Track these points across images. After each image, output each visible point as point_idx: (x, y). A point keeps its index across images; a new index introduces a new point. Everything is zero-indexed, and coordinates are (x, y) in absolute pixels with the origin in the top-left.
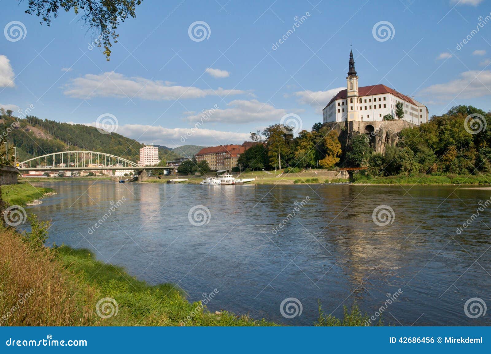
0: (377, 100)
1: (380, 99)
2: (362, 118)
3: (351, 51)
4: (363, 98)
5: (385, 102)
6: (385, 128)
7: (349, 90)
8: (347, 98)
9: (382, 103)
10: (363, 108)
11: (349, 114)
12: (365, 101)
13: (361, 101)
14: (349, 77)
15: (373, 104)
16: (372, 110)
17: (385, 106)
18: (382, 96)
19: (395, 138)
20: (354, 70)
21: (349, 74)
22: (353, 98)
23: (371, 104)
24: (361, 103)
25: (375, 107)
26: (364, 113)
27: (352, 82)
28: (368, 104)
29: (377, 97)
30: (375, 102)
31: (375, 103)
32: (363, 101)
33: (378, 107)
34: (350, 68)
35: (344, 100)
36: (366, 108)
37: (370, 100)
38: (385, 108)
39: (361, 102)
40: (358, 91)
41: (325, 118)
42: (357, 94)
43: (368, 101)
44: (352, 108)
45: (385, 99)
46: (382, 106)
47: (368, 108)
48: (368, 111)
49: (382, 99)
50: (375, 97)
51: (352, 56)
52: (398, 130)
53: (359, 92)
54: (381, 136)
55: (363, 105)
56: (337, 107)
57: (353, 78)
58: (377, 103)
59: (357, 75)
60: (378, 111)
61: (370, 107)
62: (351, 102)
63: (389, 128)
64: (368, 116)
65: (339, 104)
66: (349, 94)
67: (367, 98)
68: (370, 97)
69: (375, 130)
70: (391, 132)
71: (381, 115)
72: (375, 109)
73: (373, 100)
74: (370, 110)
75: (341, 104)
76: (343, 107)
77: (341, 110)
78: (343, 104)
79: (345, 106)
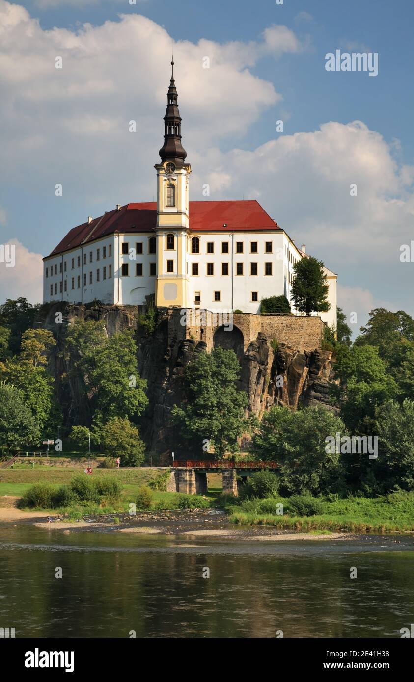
0: (247, 247)
1: (254, 247)
2: (198, 299)
3: (172, 81)
4: (205, 239)
5: (269, 257)
6: (270, 337)
7: (163, 208)
8: (154, 231)
9: (261, 258)
10: (203, 269)
11: (161, 284)
12: (210, 248)
13: (198, 246)
14: (165, 165)
15: (232, 258)
16: (228, 278)
17: (269, 272)
18: (261, 238)
19: (300, 372)
20: (181, 146)
21: (164, 154)
22: (175, 233)
23: (226, 258)
24: (198, 251)
25: (240, 269)
26: (205, 284)
27: (172, 182)
28: (218, 259)
29: (246, 239)
30: (240, 255)
31: (239, 258)
32: (203, 247)
33: (247, 269)
34: (168, 138)
35: (143, 239)
36: (210, 269)
37: (225, 248)
38: (268, 277)
39: (195, 249)
40: (187, 213)
41: (50, 289)
42: (185, 222)
43: (218, 248)
44: (170, 265)
45: (269, 247)
46: (261, 269)
47: (218, 269)
48: (219, 281)
49: (261, 247)
50: (239, 237)
51: (176, 99)
52: (306, 344)
53: (191, 215)
54: (263, 363)
55: (203, 259)
56: (119, 259)
57: (176, 172)
58: (247, 258)
59: (186, 161)
60: (246, 284)
61: (225, 268)
62: (170, 246)
63: (283, 338)
64: (217, 296)
65: (125, 248)
66: (163, 221)
67: (218, 239)
68: (226, 237)
69: (246, 343)
70: (288, 352)
71: (255, 296)
72: (240, 277)
73: (232, 247)
74: (225, 277)
75: (132, 248)
76: (140, 259)
77: (132, 270)
78: (139, 248)
79: (146, 259)
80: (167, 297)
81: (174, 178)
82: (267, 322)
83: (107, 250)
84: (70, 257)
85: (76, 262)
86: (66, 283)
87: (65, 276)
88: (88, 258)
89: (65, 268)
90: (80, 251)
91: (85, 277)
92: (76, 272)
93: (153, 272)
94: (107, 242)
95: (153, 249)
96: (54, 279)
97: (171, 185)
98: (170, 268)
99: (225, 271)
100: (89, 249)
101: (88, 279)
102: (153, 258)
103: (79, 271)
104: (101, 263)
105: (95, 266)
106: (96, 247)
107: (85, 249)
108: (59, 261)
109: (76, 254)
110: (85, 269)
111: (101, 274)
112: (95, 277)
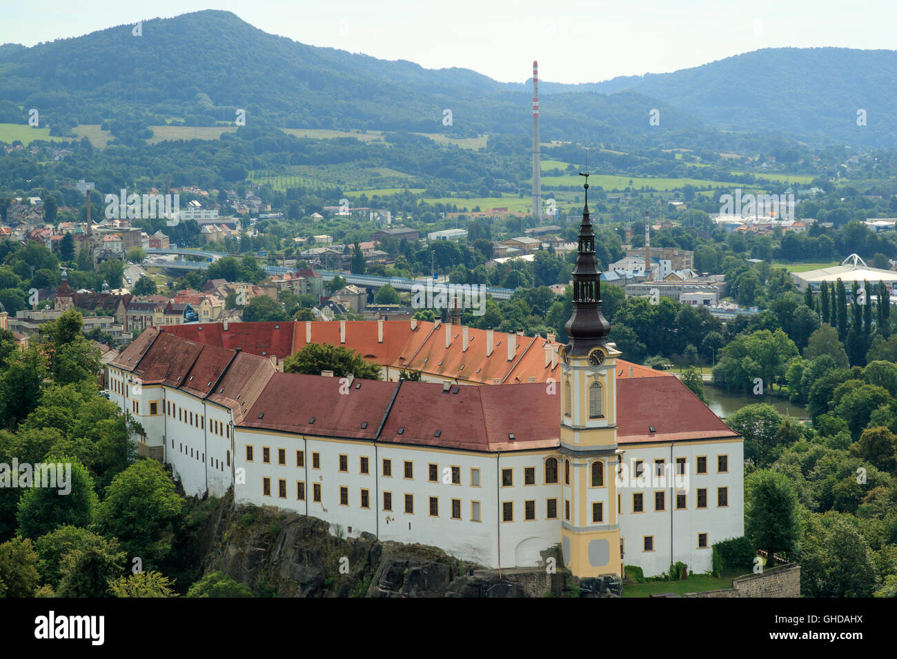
0: (692, 466)
1: (702, 465)
3: (586, 215)
5: (723, 480)
9: (712, 481)
16: (664, 515)
17: (723, 501)
18: (712, 451)
22: (605, 461)
27: (600, 379)
29: (690, 452)
33: (692, 499)
36: (638, 502)
42: (617, 438)
44: (598, 510)
45: (723, 464)
46: (712, 498)
47: (649, 502)
49: (712, 464)
50: (681, 451)
51: (591, 242)
58: (691, 482)
60: (693, 520)
61: (660, 497)
62: (598, 479)
64: (648, 543)
65: (507, 476)
67: (649, 455)
68: (662, 452)
71: (703, 540)
72: (681, 511)
74: (660, 513)
75: (518, 477)
76: (530, 493)
77: (519, 511)
78: (530, 476)
79: (541, 492)
80: (594, 562)
81: (603, 372)
82: (745, 590)
83: (465, 475)
84: (330, 450)
85: (354, 464)
86: (317, 488)
87: (313, 477)
88: (398, 469)
89: (316, 464)
90: (367, 450)
91: (388, 497)
92: (355, 481)
93: (552, 513)
94: (466, 461)
95: (551, 477)
96: (275, 471)
97: (596, 386)
98: (598, 516)
99: (660, 504)
100: (398, 455)
101: (398, 503)
102: (552, 491)
103: (367, 482)
104: (445, 489)
105: (421, 488)
106: (422, 458)
107: (386, 452)
108: (292, 444)
109: (356, 450)
110: (386, 484)
111: (445, 508)
112: (421, 505)
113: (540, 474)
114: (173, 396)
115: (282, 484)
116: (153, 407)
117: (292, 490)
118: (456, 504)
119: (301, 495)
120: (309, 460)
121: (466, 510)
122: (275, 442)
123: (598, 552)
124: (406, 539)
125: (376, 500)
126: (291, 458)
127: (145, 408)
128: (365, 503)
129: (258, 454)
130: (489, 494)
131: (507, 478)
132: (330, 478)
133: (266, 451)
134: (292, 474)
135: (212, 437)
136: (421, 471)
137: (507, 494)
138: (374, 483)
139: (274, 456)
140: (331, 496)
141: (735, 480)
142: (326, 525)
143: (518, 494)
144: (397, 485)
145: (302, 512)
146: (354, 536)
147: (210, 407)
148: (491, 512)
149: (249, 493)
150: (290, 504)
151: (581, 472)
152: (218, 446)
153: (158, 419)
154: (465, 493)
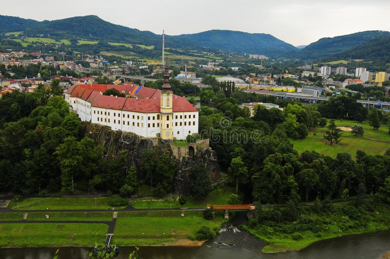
0: (188, 117)
1: (190, 117)
2: (173, 134)
4: (175, 115)
5: (194, 120)
9: (192, 120)
10: (174, 124)
12: (177, 117)
14: (167, 93)
15: (183, 120)
17: (194, 124)
18: (192, 114)
22: (170, 115)
23: (181, 120)
24: (173, 119)
25: (185, 124)
28: (179, 121)
29: (188, 114)
30: (185, 119)
32: (174, 117)
33: (187, 124)
35: (155, 115)
36: (176, 124)
37: (181, 117)
38: (194, 126)
42: (171, 111)
43: (179, 117)
45: (194, 116)
46: (192, 123)
47: (179, 124)
48: (179, 128)
49: (192, 117)
50: (185, 114)
55: (174, 121)
57: (170, 95)
58: (188, 120)
60: (188, 128)
61: (181, 123)
62: (168, 119)
64: (178, 133)
67: (179, 114)
68: (181, 114)
70: (202, 151)
71: (189, 132)
72: (185, 126)
73: (183, 117)
75: (151, 118)
76: (154, 122)
77: (151, 125)
78: (154, 118)
79: (156, 121)
80: (167, 136)
81: (169, 97)
83: (140, 118)
84: (112, 112)
85: (117, 115)
86: (109, 120)
87: (108, 117)
88: (126, 116)
89: (109, 115)
90: (120, 112)
91: (124, 122)
92: (117, 118)
93: (158, 126)
94: (140, 115)
95: (158, 118)
96: (100, 116)
97: (168, 99)
98: (168, 127)
99: (181, 125)
100: (126, 113)
101: (126, 123)
102: (159, 121)
103: (120, 119)
104: (136, 121)
105: (131, 120)
106: (131, 114)
107: (124, 112)
108: (104, 110)
109: (117, 112)
110: (124, 119)
111: (136, 124)
112: (131, 123)
113: (156, 118)
114: (79, 100)
115: (102, 119)
116: (75, 102)
117: (104, 120)
118: (138, 123)
119: (106, 121)
120: (107, 114)
121: (140, 124)
122: (100, 110)
123: (168, 134)
124: (128, 131)
125: (121, 122)
126: (104, 113)
127: (73, 102)
128: (119, 123)
129: (96, 112)
130: (146, 122)
131: (149, 118)
132: (112, 117)
133: (98, 112)
134: (104, 117)
135: (87, 108)
136: (131, 117)
137: (149, 122)
138: (121, 119)
139: (100, 113)
140: (112, 121)
141: (197, 120)
142: (111, 128)
143: (151, 122)
144: (126, 119)
145: (106, 125)
146: (117, 130)
147: (87, 102)
148: (146, 125)
149: (94, 121)
150: (103, 123)
151: (165, 118)
152: (88, 110)
153: (76, 104)
154: (140, 121)
